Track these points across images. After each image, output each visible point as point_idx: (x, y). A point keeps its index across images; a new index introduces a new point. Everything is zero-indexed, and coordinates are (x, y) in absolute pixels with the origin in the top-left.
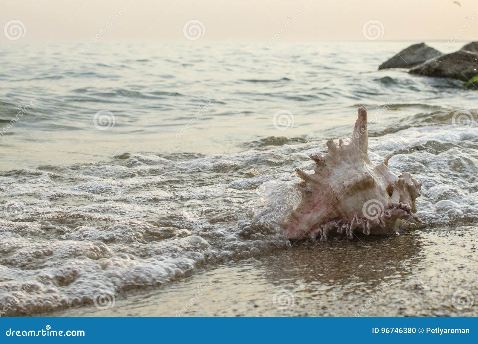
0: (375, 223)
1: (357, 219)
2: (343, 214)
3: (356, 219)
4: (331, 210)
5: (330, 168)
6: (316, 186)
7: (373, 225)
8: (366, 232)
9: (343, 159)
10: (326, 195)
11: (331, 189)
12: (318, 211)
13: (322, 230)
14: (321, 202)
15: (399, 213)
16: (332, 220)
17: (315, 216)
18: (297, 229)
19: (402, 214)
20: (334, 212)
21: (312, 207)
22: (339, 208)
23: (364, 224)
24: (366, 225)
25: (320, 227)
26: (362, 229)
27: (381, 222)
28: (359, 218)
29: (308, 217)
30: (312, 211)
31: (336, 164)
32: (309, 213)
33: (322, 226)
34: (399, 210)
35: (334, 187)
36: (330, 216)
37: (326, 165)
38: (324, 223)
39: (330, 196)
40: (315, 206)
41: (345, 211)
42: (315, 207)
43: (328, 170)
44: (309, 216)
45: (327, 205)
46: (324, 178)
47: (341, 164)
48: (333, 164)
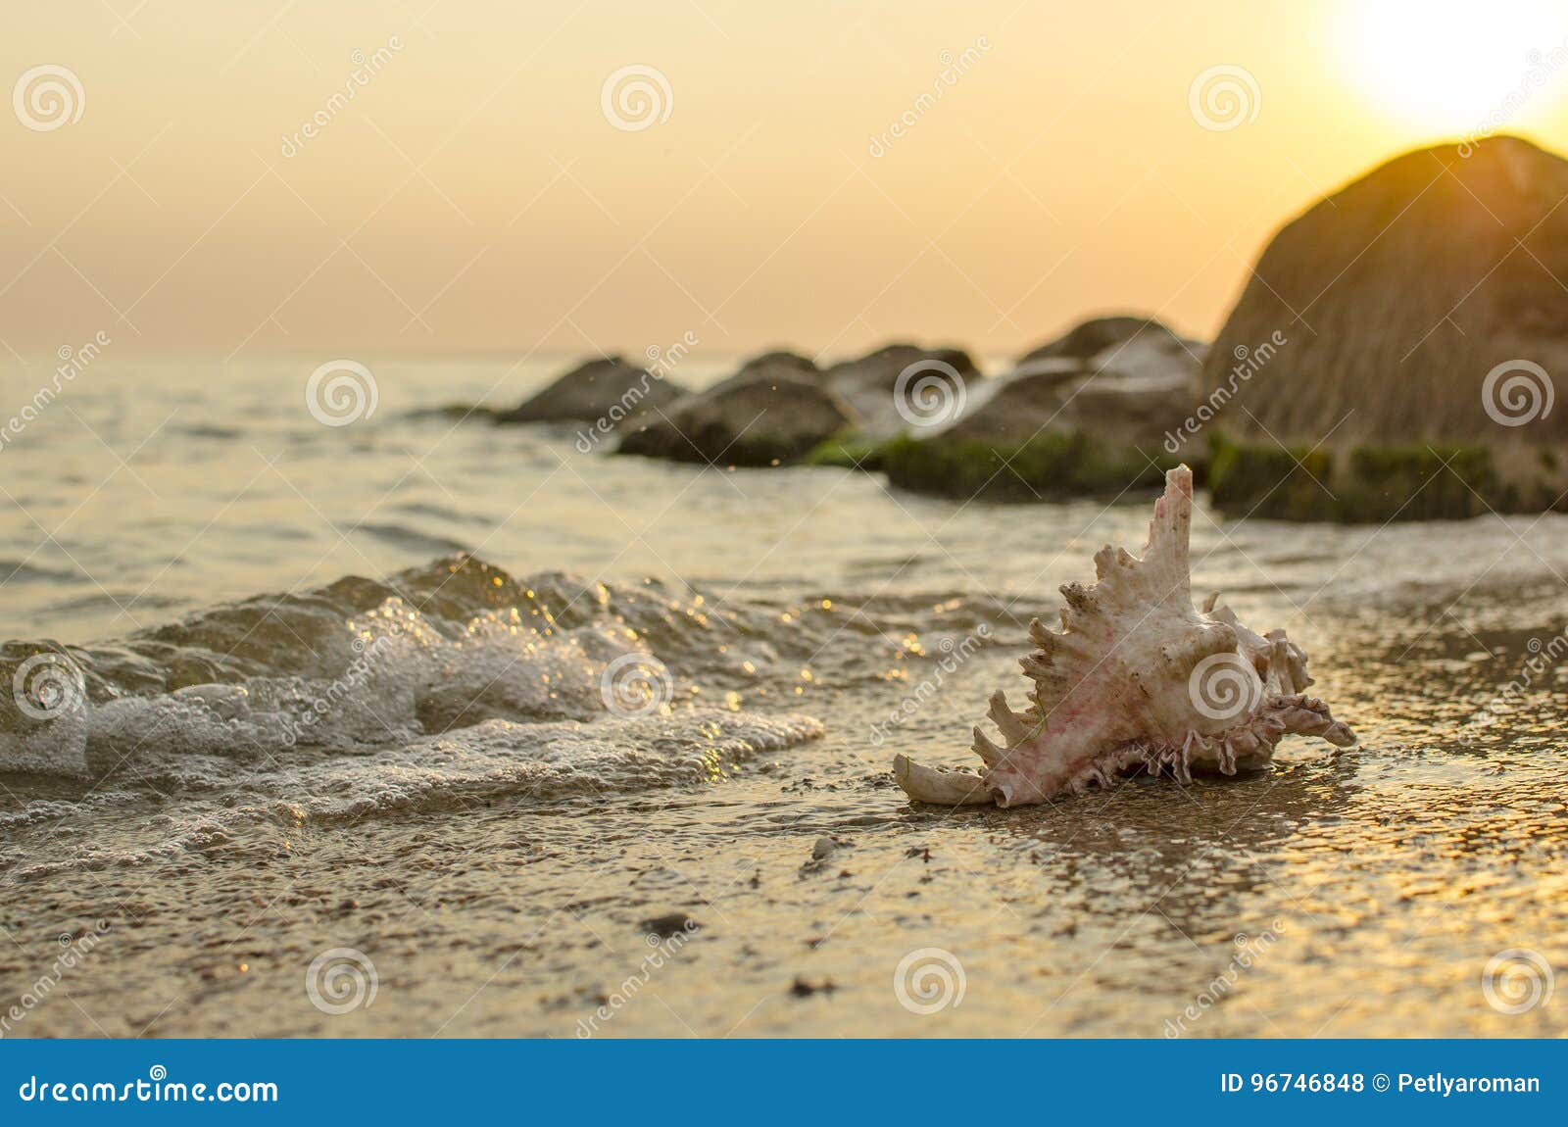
0: (1244, 745)
1: (1198, 737)
2: (1156, 730)
3: (1194, 739)
4: (1121, 722)
5: (1111, 618)
6: (1076, 663)
7: (1242, 750)
8: (1227, 767)
9: (1141, 594)
10: (1108, 685)
11: (1124, 669)
12: (1085, 724)
13: (1101, 771)
14: (1094, 702)
15: (1303, 720)
16: (1122, 745)
17: (1078, 739)
18: (1040, 770)
19: (1310, 723)
20: (1129, 726)
21: (1070, 717)
22: (1146, 714)
23: (1220, 749)
24: (1224, 750)
25: (1094, 765)
26: (1216, 762)
27: (1261, 742)
28: (1204, 736)
29: (1061, 741)
30: (1069, 726)
31: (1123, 608)
32: (1062, 731)
33: (1098, 762)
34: (1302, 711)
35: (1132, 663)
36: (1117, 737)
37: (1100, 611)
38: (1103, 754)
39: (1119, 687)
40: (1074, 713)
41: (1165, 720)
42: (1078, 717)
43: (1107, 624)
44: (1066, 737)
45: (1111, 708)
46: (1095, 642)
47: (1138, 607)
48: (1118, 609)
